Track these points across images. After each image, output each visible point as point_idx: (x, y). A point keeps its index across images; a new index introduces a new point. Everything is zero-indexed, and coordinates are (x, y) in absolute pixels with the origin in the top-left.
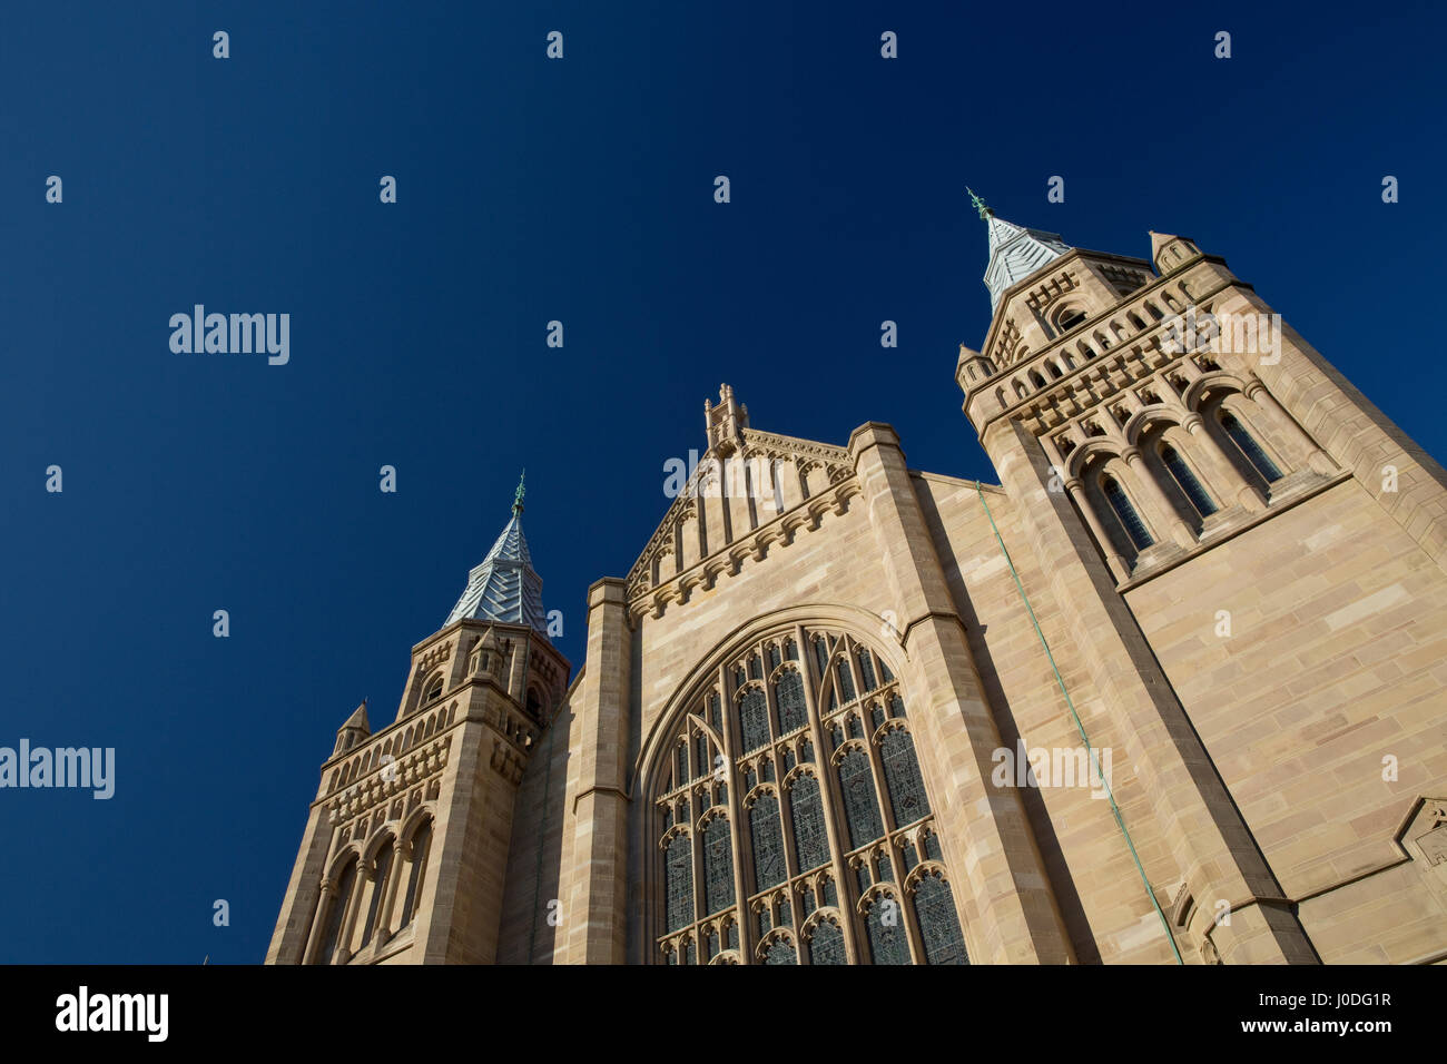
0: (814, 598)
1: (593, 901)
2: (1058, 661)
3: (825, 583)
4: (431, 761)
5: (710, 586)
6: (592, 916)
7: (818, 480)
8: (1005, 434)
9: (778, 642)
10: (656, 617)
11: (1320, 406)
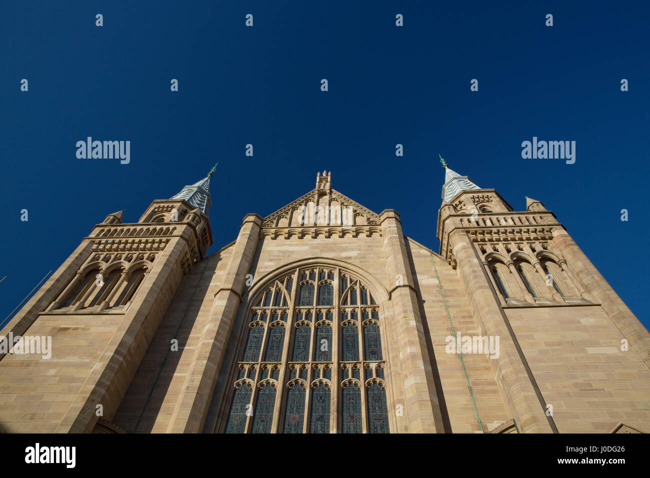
0: (349, 261)
1: (218, 333)
2: (454, 325)
3: (356, 258)
4: (156, 245)
5: (301, 238)
6: (216, 339)
7: (361, 221)
8: (462, 235)
9: (326, 271)
10: (273, 239)
11: (593, 277)
